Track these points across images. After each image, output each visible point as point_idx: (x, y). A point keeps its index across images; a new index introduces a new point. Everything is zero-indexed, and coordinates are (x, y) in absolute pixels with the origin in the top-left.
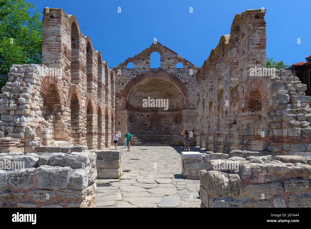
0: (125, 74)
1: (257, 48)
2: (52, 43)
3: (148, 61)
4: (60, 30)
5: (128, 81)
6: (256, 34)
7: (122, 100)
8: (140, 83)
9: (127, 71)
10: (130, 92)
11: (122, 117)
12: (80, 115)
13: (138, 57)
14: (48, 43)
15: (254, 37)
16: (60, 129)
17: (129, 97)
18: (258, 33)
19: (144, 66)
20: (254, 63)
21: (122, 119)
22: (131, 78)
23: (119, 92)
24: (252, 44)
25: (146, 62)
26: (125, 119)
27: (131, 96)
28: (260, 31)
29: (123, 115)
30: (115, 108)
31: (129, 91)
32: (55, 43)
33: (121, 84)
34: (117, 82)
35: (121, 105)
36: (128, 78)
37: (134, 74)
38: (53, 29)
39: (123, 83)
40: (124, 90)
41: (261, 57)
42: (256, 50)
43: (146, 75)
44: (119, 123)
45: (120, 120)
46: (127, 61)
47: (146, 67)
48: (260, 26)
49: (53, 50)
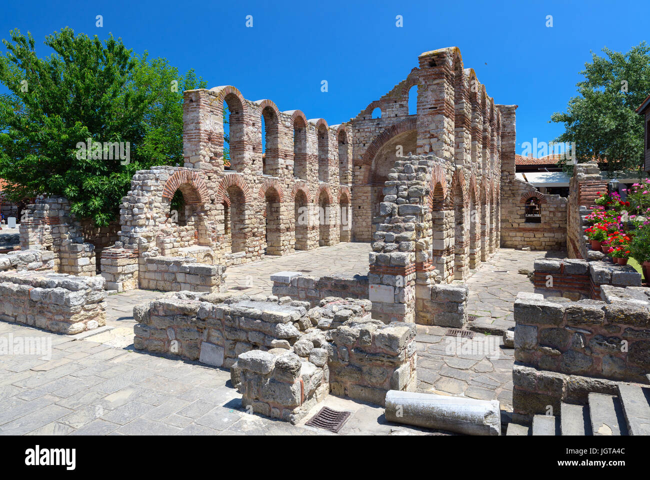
0: (368, 128)
1: (431, 114)
2: (192, 132)
3: (402, 103)
4: (199, 116)
5: (371, 139)
6: (430, 93)
7: (362, 170)
8: (393, 140)
9: (371, 124)
10: (376, 156)
11: (363, 198)
12: (247, 210)
13: (387, 98)
14: (189, 132)
15: (426, 97)
16: (203, 232)
17: (377, 164)
18: (432, 91)
19: (396, 113)
20: (426, 138)
21: (363, 200)
22: (376, 135)
23: (359, 157)
24: (423, 109)
25: (400, 105)
26: (368, 201)
27: (380, 162)
28: (435, 87)
29: (365, 195)
30: (353, 183)
31: (373, 156)
32: (195, 131)
33: (362, 145)
34: (355, 142)
35: (362, 178)
36: (371, 134)
37: (381, 128)
38: (193, 115)
39: (364, 142)
40: (365, 154)
41: (437, 127)
42: (430, 118)
43: (400, 128)
44: (360, 207)
45: (360, 201)
46: (371, 109)
47: (399, 114)
48: (435, 79)
49: (194, 140)
